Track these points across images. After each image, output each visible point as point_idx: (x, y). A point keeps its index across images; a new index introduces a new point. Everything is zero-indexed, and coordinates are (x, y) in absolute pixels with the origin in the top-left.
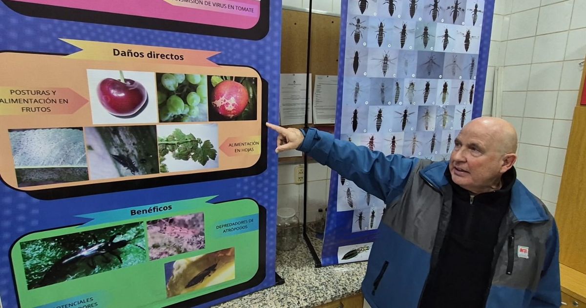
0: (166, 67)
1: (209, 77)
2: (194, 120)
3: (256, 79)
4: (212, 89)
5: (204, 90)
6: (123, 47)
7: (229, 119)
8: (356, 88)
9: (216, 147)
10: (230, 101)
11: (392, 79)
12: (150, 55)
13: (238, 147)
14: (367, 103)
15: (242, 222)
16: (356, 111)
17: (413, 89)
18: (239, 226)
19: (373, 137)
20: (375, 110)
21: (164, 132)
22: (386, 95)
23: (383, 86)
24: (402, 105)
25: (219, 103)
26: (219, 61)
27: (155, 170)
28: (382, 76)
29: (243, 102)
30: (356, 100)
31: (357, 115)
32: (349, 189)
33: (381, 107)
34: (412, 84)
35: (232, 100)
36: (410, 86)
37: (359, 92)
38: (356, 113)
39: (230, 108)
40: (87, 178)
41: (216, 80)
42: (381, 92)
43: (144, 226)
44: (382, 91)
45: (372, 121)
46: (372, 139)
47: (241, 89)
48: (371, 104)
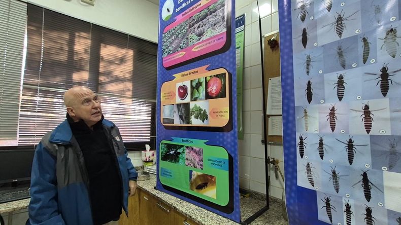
0: (194, 77)
1: (206, 78)
2: (201, 100)
3: (225, 73)
4: (207, 83)
5: (204, 84)
6: (183, 73)
7: (213, 98)
8: (307, 61)
9: (208, 114)
10: (213, 89)
11: (356, 37)
12: (190, 74)
13: (217, 114)
14: (321, 72)
15: (219, 162)
16: (309, 82)
17: (395, 36)
18: (217, 163)
19: (333, 108)
20: (334, 77)
21: (192, 105)
22: (347, 58)
23: (340, 49)
24: (376, 62)
25: (209, 90)
26: (209, 69)
27: (188, 123)
28: (337, 38)
29: (219, 88)
30: (308, 72)
31: (311, 86)
32: (308, 164)
33: (342, 72)
34: (392, 30)
35: (215, 88)
36: (388, 34)
37: (311, 63)
38: (309, 84)
39: (214, 92)
40: (173, 123)
41: (208, 78)
42: (338, 57)
43: (185, 148)
44: (340, 54)
45: (331, 90)
46: (333, 110)
47: (218, 80)
48: (325, 72)
